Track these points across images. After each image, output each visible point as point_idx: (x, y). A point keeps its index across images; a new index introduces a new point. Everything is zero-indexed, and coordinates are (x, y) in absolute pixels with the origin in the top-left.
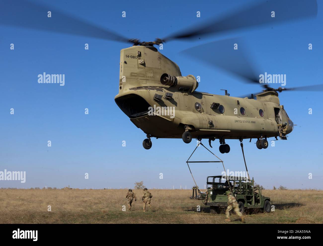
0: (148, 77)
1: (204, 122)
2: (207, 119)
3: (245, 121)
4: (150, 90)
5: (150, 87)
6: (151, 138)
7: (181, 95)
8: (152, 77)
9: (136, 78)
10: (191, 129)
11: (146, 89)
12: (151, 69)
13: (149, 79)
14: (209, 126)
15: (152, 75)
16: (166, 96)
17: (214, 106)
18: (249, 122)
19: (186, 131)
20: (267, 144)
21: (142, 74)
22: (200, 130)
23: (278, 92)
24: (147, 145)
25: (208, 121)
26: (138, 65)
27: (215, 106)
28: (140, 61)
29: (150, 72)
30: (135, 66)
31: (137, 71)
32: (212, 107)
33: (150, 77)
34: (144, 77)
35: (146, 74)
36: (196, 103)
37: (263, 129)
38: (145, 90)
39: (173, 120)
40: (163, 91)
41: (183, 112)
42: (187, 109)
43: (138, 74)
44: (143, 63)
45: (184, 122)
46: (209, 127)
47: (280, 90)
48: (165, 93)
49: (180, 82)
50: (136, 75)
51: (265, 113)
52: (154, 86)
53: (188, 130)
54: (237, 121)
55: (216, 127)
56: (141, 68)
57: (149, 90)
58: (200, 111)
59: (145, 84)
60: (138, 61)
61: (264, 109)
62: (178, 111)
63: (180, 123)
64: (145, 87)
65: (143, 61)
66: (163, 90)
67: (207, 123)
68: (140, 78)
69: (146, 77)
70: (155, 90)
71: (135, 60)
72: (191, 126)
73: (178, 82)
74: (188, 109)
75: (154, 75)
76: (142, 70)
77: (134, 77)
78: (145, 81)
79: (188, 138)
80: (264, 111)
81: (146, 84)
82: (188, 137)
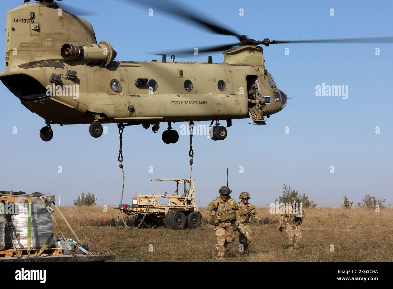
0: (45, 47)
1: (121, 108)
2: (126, 103)
3: (189, 102)
4: (46, 68)
5: (48, 61)
6: (51, 125)
7: (89, 71)
8: (50, 47)
9: (28, 49)
10: (102, 119)
11: (41, 67)
12: (49, 35)
13: (46, 49)
14: (129, 113)
15: (50, 44)
16: (68, 75)
17: (139, 83)
18: (195, 103)
19: (95, 121)
20: (224, 134)
21: (36, 44)
22: (115, 118)
23: (262, 46)
24: (46, 134)
25: (127, 106)
26: (30, 32)
27: (141, 82)
28: (33, 26)
29: (47, 40)
30: (26, 33)
31: (28, 39)
32: (136, 84)
33: (48, 47)
34: (39, 47)
35: (42, 43)
36: (113, 80)
37: (219, 111)
38: (38, 69)
39: (77, 108)
40: (63, 68)
41: (93, 96)
42: (99, 90)
43: (30, 45)
44: (38, 28)
45: (92, 110)
46: (129, 115)
47: (267, 43)
48: (67, 70)
49: (87, 54)
50: (28, 45)
51: (228, 86)
52: (52, 60)
53: (97, 120)
54: (174, 103)
55: (140, 113)
56: (34, 35)
57: (44, 68)
58: (118, 91)
59: (40, 58)
60: (30, 26)
61: (227, 79)
62: (85, 94)
63: (87, 111)
64: (39, 62)
65: (38, 26)
66: (65, 66)
67: (126, 108)
68: (33, 49)
69: (42, 47)
70: (53, 68)
71: (27, 25)
72: (101, 114)
73: (85, 54)
74: (101, 89)
75: (53, 44)
76: (36, 37)
77: (25, 49)
78: (39, 54)
79: (98, 131)
80: (228, 82)
81: (42, 56)
82: (97, 129)
